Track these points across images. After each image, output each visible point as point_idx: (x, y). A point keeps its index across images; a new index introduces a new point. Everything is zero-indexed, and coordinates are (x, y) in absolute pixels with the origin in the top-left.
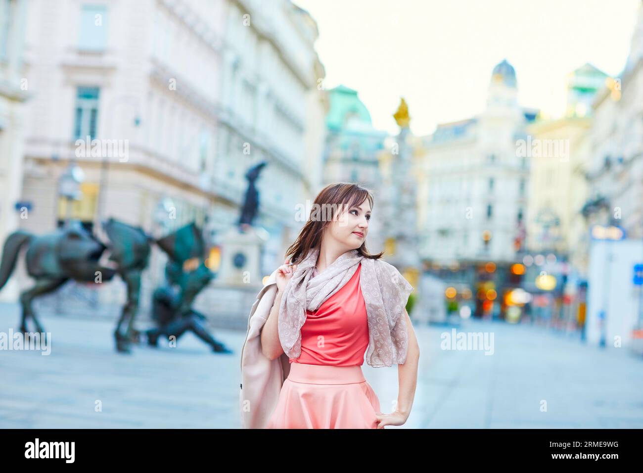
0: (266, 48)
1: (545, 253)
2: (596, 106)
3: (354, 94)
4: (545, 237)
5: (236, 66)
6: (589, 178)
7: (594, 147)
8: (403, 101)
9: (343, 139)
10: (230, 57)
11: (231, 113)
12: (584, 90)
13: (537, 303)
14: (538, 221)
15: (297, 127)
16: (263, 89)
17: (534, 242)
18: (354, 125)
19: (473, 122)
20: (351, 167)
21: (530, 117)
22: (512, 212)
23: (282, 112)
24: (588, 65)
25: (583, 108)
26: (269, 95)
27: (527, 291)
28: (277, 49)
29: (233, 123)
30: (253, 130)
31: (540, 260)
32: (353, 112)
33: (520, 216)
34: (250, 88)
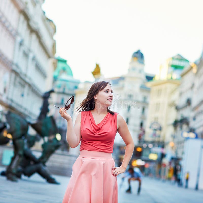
0: (34, 36)
1: (153, 142)
2: (183, 75)
3: (65, 62)
4: (154, 135)
5: (21, 44)
6: (178, 109)
7: (181, 94)
8: (97, 66)
9: (58, 83)
10: (19, 39)
11: (17, 66)
12: (176, 67)
13: (148, 166)
14: (150, 128)
15: (44, 75)
16: (31, 56)
17: (148, 137)
18: (64, 76)
19: (122, 78)
20: (61, 96)
21: (149, 78)
22: (138, 122)
23: (38, 68)
24: (179, 55)
25: (176, 75)
26: (34, 59)
27: (143, 160)
28: (39, 37)
29: (18, 71)
30: (26, 75)
31: (150, 146)
32: (64, 70)
33: (141, 125)
34: (26, 55)
